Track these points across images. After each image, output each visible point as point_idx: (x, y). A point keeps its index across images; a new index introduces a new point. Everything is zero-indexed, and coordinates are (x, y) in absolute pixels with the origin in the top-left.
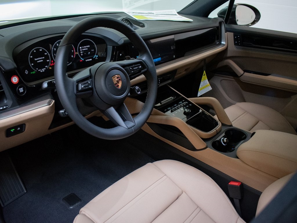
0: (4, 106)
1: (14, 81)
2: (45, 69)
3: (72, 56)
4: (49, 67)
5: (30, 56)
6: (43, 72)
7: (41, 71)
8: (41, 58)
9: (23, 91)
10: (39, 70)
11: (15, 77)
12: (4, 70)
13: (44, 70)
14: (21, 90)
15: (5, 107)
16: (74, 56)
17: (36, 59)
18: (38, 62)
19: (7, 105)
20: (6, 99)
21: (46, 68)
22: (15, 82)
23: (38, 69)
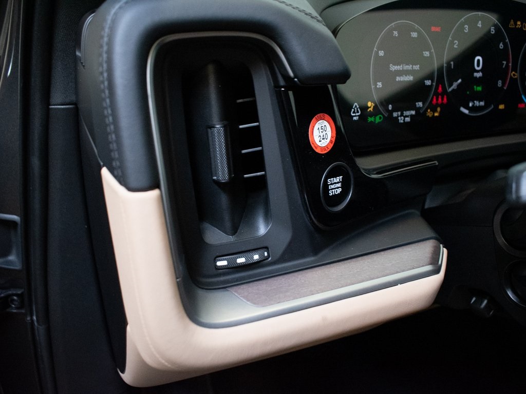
0: (255, 250)
1: (317, 139)
2: (413, 112)
3: (500, 83)
4: (426, 110)
5: (379, 49)
6: (405, 123)
7: (401, 120)
8: (409, 67)
9: (339, 190)
10: (395, 115)
11: (326, 123)
12: (291, 74)
13: (412, 116)
14: (335, 186)
15: (256, 257)
16: (503, 84)
17: (393, 68)
18: (398, 79)
19: (266, 248)
20: (267, 217)
21: (417, 110)
22: (319, 144)
23: (394, 110)
